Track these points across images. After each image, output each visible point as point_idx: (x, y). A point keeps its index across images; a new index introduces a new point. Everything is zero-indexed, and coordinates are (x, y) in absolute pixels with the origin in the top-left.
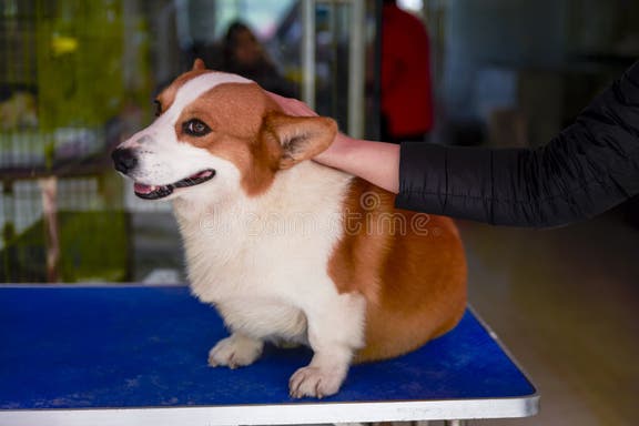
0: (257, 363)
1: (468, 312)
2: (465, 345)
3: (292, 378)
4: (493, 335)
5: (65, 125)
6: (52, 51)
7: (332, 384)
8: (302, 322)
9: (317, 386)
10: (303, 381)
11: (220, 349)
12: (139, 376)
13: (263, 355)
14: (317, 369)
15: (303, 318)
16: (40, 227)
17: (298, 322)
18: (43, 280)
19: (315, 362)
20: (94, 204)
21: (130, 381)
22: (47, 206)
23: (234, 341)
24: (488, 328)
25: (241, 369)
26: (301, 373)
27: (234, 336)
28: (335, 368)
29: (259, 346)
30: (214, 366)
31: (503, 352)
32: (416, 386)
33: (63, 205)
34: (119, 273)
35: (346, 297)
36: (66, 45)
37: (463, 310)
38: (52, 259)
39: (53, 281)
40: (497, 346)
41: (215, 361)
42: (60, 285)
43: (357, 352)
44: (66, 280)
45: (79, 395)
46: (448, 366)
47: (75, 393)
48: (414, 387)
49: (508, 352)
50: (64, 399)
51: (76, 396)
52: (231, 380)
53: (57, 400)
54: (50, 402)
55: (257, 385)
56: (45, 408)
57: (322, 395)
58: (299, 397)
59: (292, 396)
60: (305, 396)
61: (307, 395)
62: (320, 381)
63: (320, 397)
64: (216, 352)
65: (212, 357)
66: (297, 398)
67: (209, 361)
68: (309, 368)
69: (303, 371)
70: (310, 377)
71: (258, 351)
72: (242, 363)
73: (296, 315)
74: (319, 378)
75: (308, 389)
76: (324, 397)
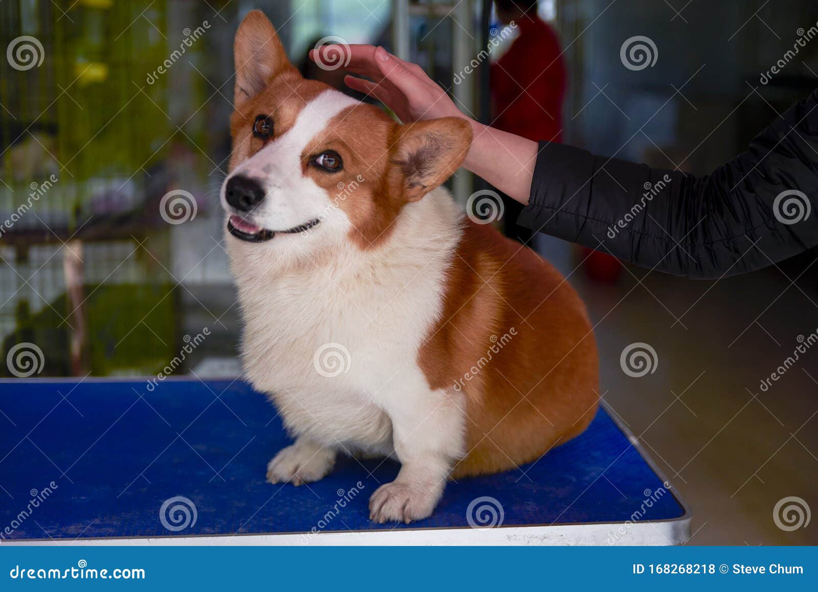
1: (602, 409)
2: (597, 454)
3: (373, 497)
4: (634, 441)
7: (424, 505)
8: (386, 425)
9: (404, 508)
10: (386, 501)
11: (280, 461)
13: (336, 466)
14: (405, 485)
15: (386, 420)
16: (61, 303)
17: (380, 426)
18: (65, 373)
19: (402, 478)
20: (132, 275)
22: (70, 277)
23: (299, 450)
24: (627, 431)
26: (385, 489)
27: (298, 444)
28: (427, 484)
29: (331, 456)
30: (274, 482)
31: (645, 463)
32: (531, 506)
33: (91, 276)
35: (441, 393)
38: (76, 346)
40: (638, 454)
41: (275, 476)
44: (95, 372)
45: (101, 521)
46: (574, 480)
47: (96, 517)
48: (529, 508)
49: (651, 462)
50: (83, 526)
51: (97, 521)
52: (295, 500)
53: (73, 527)
54: (64, 529)
55: (327, 506)
56: (58, 537)
57: (411, 519)
58: (381, 522)
59: (372, 520)
60: (389, 520)
61: (392, 519)
62: (408, 500)
63: (408, 521)
64: (276, 465)
65: (272, 471)
66: (378, 522)
67: (268, 476)
68: (395, 485)
69: (387, 487)
70: (396, 495)
71: (329, 462)
72: (309, 479)
73: (377, 417)
74: (407, 497)
75: (392, 510)
76: (413, 521)
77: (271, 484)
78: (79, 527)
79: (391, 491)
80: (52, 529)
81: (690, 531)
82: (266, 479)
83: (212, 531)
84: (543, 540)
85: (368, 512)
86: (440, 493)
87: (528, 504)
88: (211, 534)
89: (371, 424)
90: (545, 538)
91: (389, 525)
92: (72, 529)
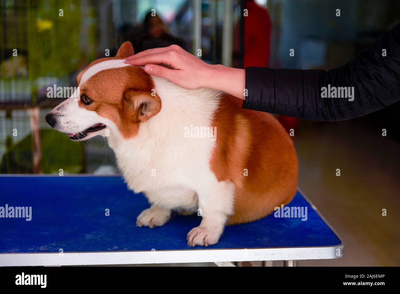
0: (167, 224)
1: (298, 193)
3: (189, 234)
4: (314, 207)
5: (45, 76)
6: (37, 28)
7: (214, 238)
8: (196, 199)
9: (204, 239)
10: (196, 236)
11: (144, 215)
12: (93, 232)
14: (204, 228)
15: (196, 197)
16: (29, 139)
18: (31, 172)
19: (203, 224)
21: (87, 235)
22: (33, 126)
23: (152, 211)
24: (310, 203)
25: (156, 228)
26: (194, 230)
27: (152, 208)
28: (216, 228)
29: (168, 214)
30: (140, 226)
31: (320, 218)
32: (266, 239)
33: (43, 125)
34: (78, 168)
35: (223, 183)
36: (45, 25)
37: (295, 192)
38: (36, 159)
39: (37, 173)
40: (316, 214)
41: (141, 223)
42: (41, 175)
43: (230, 217)
44: (45, 172)
45: (56, 244)
46: (286, 226)
47: (53, 242)
48: (265, 240)
49: (323, 218)
50: (47, 247)
51: (54, 244)
52: (150, 235)
53: (42, 247)
54: (38, 248)
55: (167, 238)
56: (35, 252)
57: (208, 244)
58: (193, 246)
59: (189, 245)
60: (197, 245)
61: (198, 244)
62: (206, 235)
63: (206, 245)
64: (141, 218)
65: (139, 221)
66: (192, 246)
67: (137, 223)
68: (200, 228)
69: (196, 229)
70: (200, 233)
71: (168, 217)
72: (158, 225)
73: (192, 195)
74: (206, 234)
75: (199, 240)
76: (209, 245)
77: (139, 227)
78: (45, 247)
79: (198, 231)
80: (32, 248)
81: (343, 252)
82: (136, 224)
83: (111, 250)
84: (272, 255)
85: (187, 241)
86: (222, 232)
87: (265, 238)
88: (110, 251)
89: (189, 199)
90: (273, 254)
91: (198, 247)
92: (42, 248)
